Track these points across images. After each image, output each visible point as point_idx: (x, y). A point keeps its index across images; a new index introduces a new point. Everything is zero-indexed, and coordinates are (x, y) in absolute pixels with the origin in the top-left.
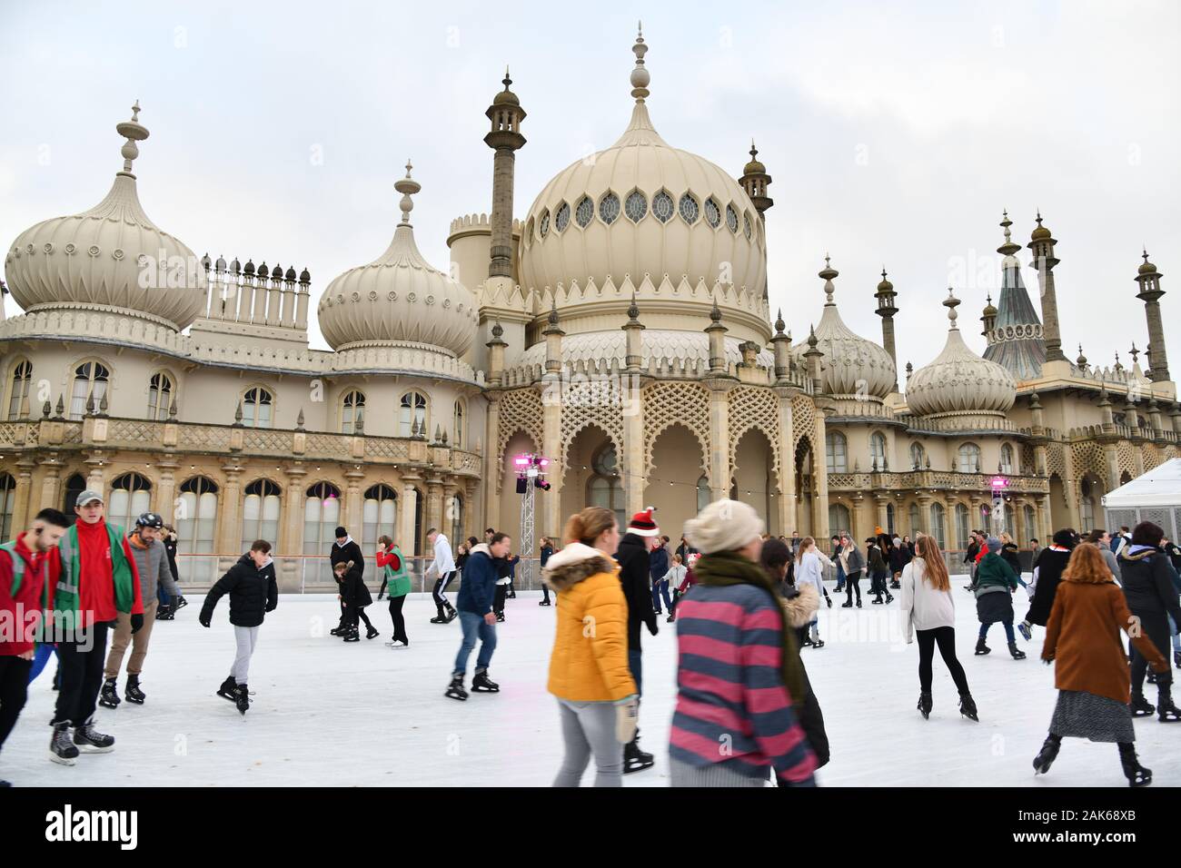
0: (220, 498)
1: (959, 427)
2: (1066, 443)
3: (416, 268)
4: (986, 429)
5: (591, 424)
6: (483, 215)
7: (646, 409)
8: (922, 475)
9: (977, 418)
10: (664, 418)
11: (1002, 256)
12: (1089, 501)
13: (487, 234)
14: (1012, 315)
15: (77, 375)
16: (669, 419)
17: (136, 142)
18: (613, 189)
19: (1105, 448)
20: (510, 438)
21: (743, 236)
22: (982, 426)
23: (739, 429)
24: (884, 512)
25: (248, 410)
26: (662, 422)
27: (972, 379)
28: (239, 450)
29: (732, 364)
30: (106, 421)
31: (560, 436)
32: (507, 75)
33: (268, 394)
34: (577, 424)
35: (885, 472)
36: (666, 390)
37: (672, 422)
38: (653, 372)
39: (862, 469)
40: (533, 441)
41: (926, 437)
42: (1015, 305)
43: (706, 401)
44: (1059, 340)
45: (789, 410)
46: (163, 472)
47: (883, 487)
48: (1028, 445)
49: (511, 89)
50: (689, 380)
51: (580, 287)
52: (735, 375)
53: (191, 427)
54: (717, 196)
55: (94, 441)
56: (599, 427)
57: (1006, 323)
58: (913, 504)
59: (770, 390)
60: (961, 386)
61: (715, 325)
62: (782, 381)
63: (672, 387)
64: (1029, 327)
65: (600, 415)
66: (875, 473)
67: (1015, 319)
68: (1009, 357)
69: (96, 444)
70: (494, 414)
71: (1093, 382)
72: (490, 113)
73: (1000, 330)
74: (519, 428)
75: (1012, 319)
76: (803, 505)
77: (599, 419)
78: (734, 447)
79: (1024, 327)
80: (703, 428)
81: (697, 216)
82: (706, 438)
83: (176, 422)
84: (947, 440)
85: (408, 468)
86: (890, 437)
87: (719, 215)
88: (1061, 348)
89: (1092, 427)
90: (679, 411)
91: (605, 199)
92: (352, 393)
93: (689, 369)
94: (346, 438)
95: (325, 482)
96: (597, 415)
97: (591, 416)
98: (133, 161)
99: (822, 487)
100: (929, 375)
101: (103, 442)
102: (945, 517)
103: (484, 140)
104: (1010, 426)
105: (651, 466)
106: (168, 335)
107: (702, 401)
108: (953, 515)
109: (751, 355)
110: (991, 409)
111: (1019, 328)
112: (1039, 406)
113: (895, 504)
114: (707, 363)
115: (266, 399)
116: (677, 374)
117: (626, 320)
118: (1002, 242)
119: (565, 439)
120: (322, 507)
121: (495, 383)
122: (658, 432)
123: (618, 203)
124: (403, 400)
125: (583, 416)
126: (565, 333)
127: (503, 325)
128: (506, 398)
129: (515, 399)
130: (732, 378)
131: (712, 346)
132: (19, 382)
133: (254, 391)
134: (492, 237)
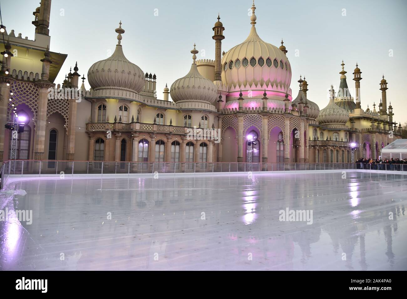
0: (166, 146)
1: (333, 127)
2: (360, 133)
6: (212, 60)
7: (268, 122)
8: (329, 142)
9: (339, 125)
11: (341, 75)
12: (365, 150)
13: (214, 66)
15: (119, 109)
17: (121, 34)
18: (254, 57)
19: (372, 134)
20: (226, 129)
21: (285, 70)
22: (340, 128)
23: (292, 128)
24: (317, 151)
25: (157, 119)
26: (273, 126)
27: (338, 113)
28: (172, 132)
29: (291, 110)
30: (139, 124)
32: (219, 16)
35: (318, 140)
36: (274, 117)
37: (275, 126)
38: (270, 112)
39: (311, 139)
40: (234, 130)
41: (324, 130)
45: (303, 123)
46: (152, 139)
47: (317, 144)
48: (350, 133)
49: (220, 20)
50: (280, 114)
51: (244, 85)
53: (162, 126)
54: (277, 58)
55: (136, 130)
56: (255, 127)
59: (299, 117)
60: (335, 116)
61: (286, 99)
62: (302, 115)
66: (315, 140)
69: (137, 131)
70: (220, 122)
71: (368, 115)
72: (213, 29)
74: (229, 126)
76: (294, 150)
78: (290, 133)
80: (283, 128)
83: (156, 124)
84: (330, 130)
86: (318, 129)
87: (278, 64)
88: (360, 105)
89: (368, 128)
90: (277, 123)
91: (251, 59)
92: (187, 115)
93: (280, 111)
96: (255, 123)
97: (253, 123)
98: (121, 41)
99: (308, 145)
100: (325, 112)
101: (139, 130)
102: (333, 154)
103: (212, 37)
104: (346, 127)
105: (270, 138)
106: (133, 95)
107: (283, 120)
108: (335, 152)
109: (295, 107)
110: (342, 123)
112: (355, 121)
113: (319, 149)
114: (284, 109)
115: (162, 116)
116: (277, 112)
117: (263, 96)
118: (341, 70)
119: (244, 130)
120: (190, 149)
121: (220, 112)
122: (272, 129)
123: (256, 60)
124: (202, 118)
125: (250, 123)
126: (244, 99)
127: (221, 95)
128: (225, 117)
129: (228, 118)
130: (291, 114)
131: (285, 105)
132: (100, 111)
133: (159, 113)
134: (215, 68)
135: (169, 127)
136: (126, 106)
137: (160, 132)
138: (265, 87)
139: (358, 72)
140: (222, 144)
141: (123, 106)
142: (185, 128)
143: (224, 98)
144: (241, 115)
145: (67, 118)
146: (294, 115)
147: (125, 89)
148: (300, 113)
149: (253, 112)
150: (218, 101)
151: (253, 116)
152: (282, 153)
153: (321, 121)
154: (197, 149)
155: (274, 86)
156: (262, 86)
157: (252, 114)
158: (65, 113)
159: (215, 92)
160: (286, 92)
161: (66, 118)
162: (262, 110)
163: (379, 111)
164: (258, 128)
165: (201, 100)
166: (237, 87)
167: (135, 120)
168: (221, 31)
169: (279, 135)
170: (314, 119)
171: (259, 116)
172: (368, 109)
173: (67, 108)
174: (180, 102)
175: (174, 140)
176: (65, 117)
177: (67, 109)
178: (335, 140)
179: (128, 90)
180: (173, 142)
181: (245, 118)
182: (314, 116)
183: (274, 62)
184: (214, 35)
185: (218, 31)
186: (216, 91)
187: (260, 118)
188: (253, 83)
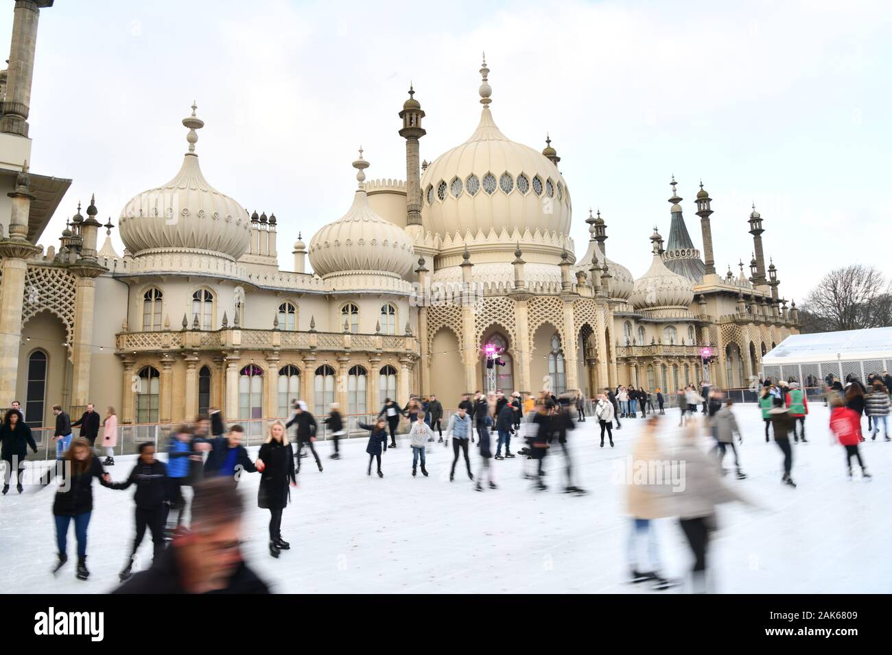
0: (302, 379)
1: (664, 316)
2: (718, 324)
3: (374, 222)
4: (680, 317)
5: (495, 323)
6: (401, 181)
7: (529, 313)
8: (656, 348)
9: (675, 311)
10: (539, 319)
11: (671, 204)
12: (729, 359)
13: (404, 194)
14: (678, 242)
15: (193, 299)
16: (542, 319)
17: (196, 130)
19: (741, 327)
20: (437, 331)
21: (557, 200)
22: (678, 316)
23: (579, 324)
24: (633, 370)
25: (281, 318)
26: (538, 321)
27: (672, 286)
28: (315, 347)
29: (574, 285)
30: (239, 331)
31: (475, 330)
32: (411, 88)
33: (293, 307)
34: (486, 323)
35: (634, 346)
36: (539, 302)
37: (544, 321)
38: (532, 291)
39: (621, 344)
40: (455, 333)
41: (646, 323)
42: (680, 236)
43: (562, 308)
44: (713, 261)
45: (603, 312)
46: (270, 363)
47: (634, 355)
48: (698, 326)
49: (415, 97)
50: (553, 295)
51: (472, 234)
52: (576, 292)
54: (540, 175)
55: (234, 345)
56: (500, 325)
57: (674, 248)
58: (650, 365)
59: (592, 300)
60: (665, 291)
61: (565, 262)
62: (599, 294)
63: (543, 300)
64: (689, 251)
65: (501, 317)
66: (628, 347)
67: (680, 245)
68: (677, 269)
69: (235, 347)
70: (424, 316)
71: (731, 287)
72: (402, 115)
74: (444, 326)
75: (678, 246)
77: (500, 320)
78: (577, 335)
79: (686, 250)
80: (561, 325)
81: (542, 190)
82: (562, 330)
83: (279, 331)
84: (657, 324)
85: (405, 355)
86: (633, 322)
87: (542, 187)
88: (714, 266)
89: (733, 315)
90: (547, 314)
91: (486, 178)
92: (348, 305)
93: (552, 289)
95: (358, 365)
96: (499, 317)
97: (495, 318)
98: (195, 144)
99: (614, 358)
100: (645, 283)
101: (239, 345)
102: (667, 372)
103: (399, 132)
104: (690, 315)
105: (533, 348)
106: (225, 264)
107: (559, 308)
108: (670, 370)
109: (582, 279)
110: (681, 305)
111: (683, 251)
112: (704, 302)
113: (639, 365)
114: (561, 284)
115: (292, 310)
116: (546, 292)
117: (514, 258)
118: (671, 196)
119: (478, 332)
120: (357, 381)
122: (536, 327)
123: (495, 180)
124: (382, 309)
125: (489, 318)
126: (473, 265)
127: (424, 257)
130: (574, 294)
131: (563, 275)
132: (149, 304)
133: (284, 305)
134: (409, 198)
135: (307, 335)
136: (208, 290)
137: (289, 347)
138: (516, 238)
139: (703, 198)
140: (429, 366)
141: (201, 290)
142: (346, 336)
143: (429, 264)
145: (71, 322)
146: (582, 294)
147: (207, 253)
148: (593, 290)
149: (494, 292)
150: (416, 271)
151: (494, 300)
152: (561, 378)
153: (638, 304)
154: (373, 381)
155: (537, 234)
156: (510, 234)
157: (492, 298)
158: (66, 311)
159: (409, 251)
160: (562, 247)
161: (68, 324)
162: (515, 287)
163: (751, 276)
164: (506, 326)
165: (378, 270)
166: (458, 237)
167: (231, 324)
168: (417, 119)
169: (552, 340)
170: (623, 300)
171: (507, 300)
172: (730, 275)
173: (71, 299)
174: (333, 277)
175: (320, 365)
176: (65, 321)
177: (71, 303)
178: (668, 343)
179: (212, 255)
180: (318, 369)
182: (622, 294)
183: (533, 183)
184: (401, 127)
185: (411, 119)
186: (412, 248)
187: (509, 306)
188: (492, 230)
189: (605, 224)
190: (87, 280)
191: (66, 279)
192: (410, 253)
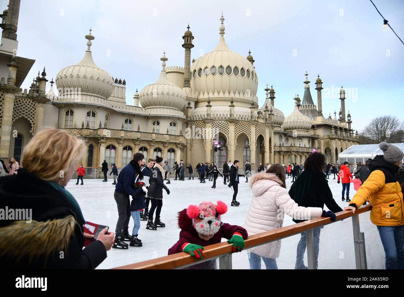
2: (322, 139)
3: (169, 85)
4: (305, 135)
5: (220, 132)
6: (182, 67)
7: (235, 129)
8: (293, 147)
9: (302, 132)
11: (305, 84)
13: (183, 73)
14: (307, 101)
15: (87, 115)
16: (241, 131)
17: (91, 40)
18: (222, 65)
19: (332, 141)
21: (251, 79)
23: (257, 135)
24: (282, 157)
25: (125, 125)
26: (239, 132)
27: (302, 121)
28: (139, 138)
29: (256, 117)
30: (106, 130)
32: (189, 26)
33: (131, 121)
35: (283, 146)
36: (240, 124)
38: (237, 119)
39: (277, 145)
41: (289, 136)
42: (308, 99)
43: (250, 127)
44: (322, 111)
45: (268, 130)
47: (282, 150)
48: (313, 139)
49: (190, 30)
50: (246, 121)
51: (212, 92)
52: (257, 120)
54: (244, 67)
56: (222, 133)
57: (305, 104)
58: (289, 155)
59: (264, 125)
60: (299, 122)
61: (253, 107)
62: (267, 122)
63: (242, 123)
64: (311, 105)
66: (280, 146)
67: (308, 103)
68: (306, 113)
69: (104, 136)
71: (329, 123)
72: (184, 37)
73: (304, 106)
77: (222, 131)
79: (310, 105)
80: (249, 134)
81: (244, 74)
82: (250, 137)
83: (124, 130)
86: (283, 136)
88: (322, 113)
89: (329, 135)
90: (243, 130)
91: (220, 67)
92: (155, 121)
93: (246, 118)
94: (165, 135)
95: (158, 147)
96: (222, 130)
97: (220, 130)
98: (90, 47)
99: (273, 150)
100: (290, 119)
101: (106, 136)
102: (297, 159)
103: (182, 45)
104: (309, 134)
105: (236, 144)
106: (101, 100)
107: (249, 127)
108: (299, 157)
109: (260, 115)
110: (306, 129)
111: (309, 105)
112: (316, 129)
113: (284, 155)
114: (250, 117)
115: (130, 122)
116: (243, 120)
117: (230, 104)
118: (305, 80)
121: (189, 119)
122: (238, 135)
123: (224, 69)
124: (170, 124)
126: (212, 106)
127: (190, 102)
128: (193, 123)
129: (196, 124)
131: (251, 112)
132: (67, 116)
133: (127, 119)
134: (185, 75)
135: (136, 133)
136: (93, 111)
137: (128, 138)
138: (232, 95)
139: (319, 82)
140: (190, 150)
141: (90, 111)
142: (153, 134)
143: (192, 105)
144: (209, 122)
146: (259, 121)
147: (94, 95)
148: (265, 120)
149: (220, 119)
150: (186, 108)
152: (248, 158)
153: (286, 128)
154: (165, 154)
155: (241, 93)
156: (229, 93)
157: (219, 121)
158: (31, 117)
160: (252, 100)
161: (32, 123)
162: (230, 117)
163: (339, 118)
165: (169, 106)
166: (206, 94)
167: (103, 126)
168: (190, 40)
169: (245, 141)
170: (279, 126)
171: (226, 122)
172: (330, 117)
173: (34, 112)
174: (149, 108)
175: (142, 146)
176: (31, 122)
177: (34, 114)
179: (96, 96)
180: (140, 148)
181: (212, 124)
182: (279, 123)
183: (241, 71)
184: (183, 43)
185: (188, 40)
186: (185, 97)
187: (227, 125)
188: (221, 91)
189: (275, 92)
190: (41, 105)
191: (32, 104)
192: (184, 99)
